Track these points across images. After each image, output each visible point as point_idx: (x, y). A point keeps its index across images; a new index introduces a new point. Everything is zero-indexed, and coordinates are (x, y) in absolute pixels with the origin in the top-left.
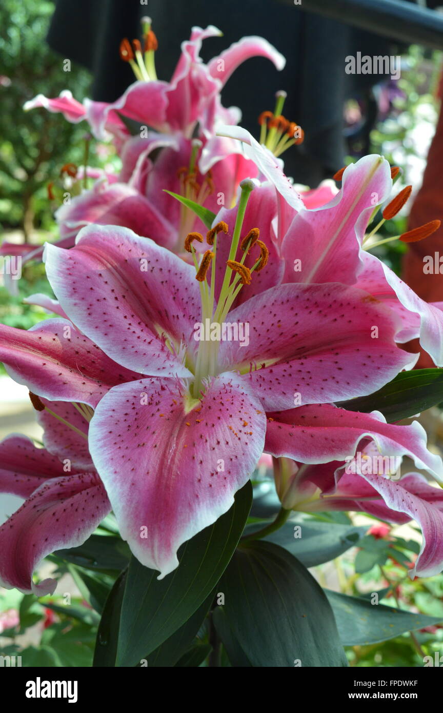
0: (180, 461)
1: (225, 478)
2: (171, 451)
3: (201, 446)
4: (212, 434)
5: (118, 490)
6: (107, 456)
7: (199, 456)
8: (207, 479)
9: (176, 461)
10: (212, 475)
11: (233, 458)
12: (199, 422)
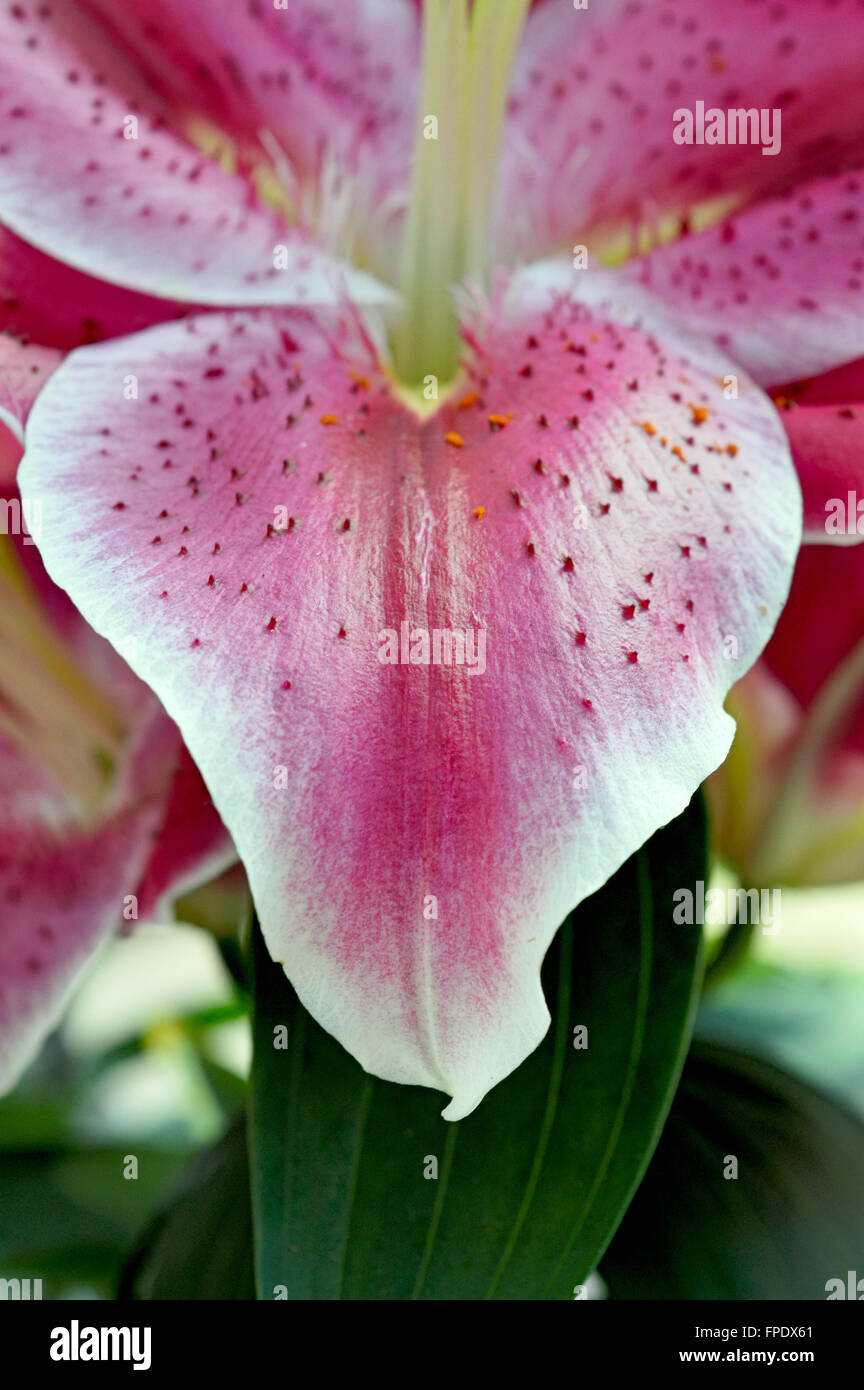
0: (470, 569)
1: (681, 628)
2: (419, 538)
3: (550, 504)
4: (582, 452)
5: (223, 712)
6: (137, 588)
7: (552, 546)
8: (610, 635)
9: (455, 570)
10: (628, 613)
11: (692, 543)
12: (501, 426)
